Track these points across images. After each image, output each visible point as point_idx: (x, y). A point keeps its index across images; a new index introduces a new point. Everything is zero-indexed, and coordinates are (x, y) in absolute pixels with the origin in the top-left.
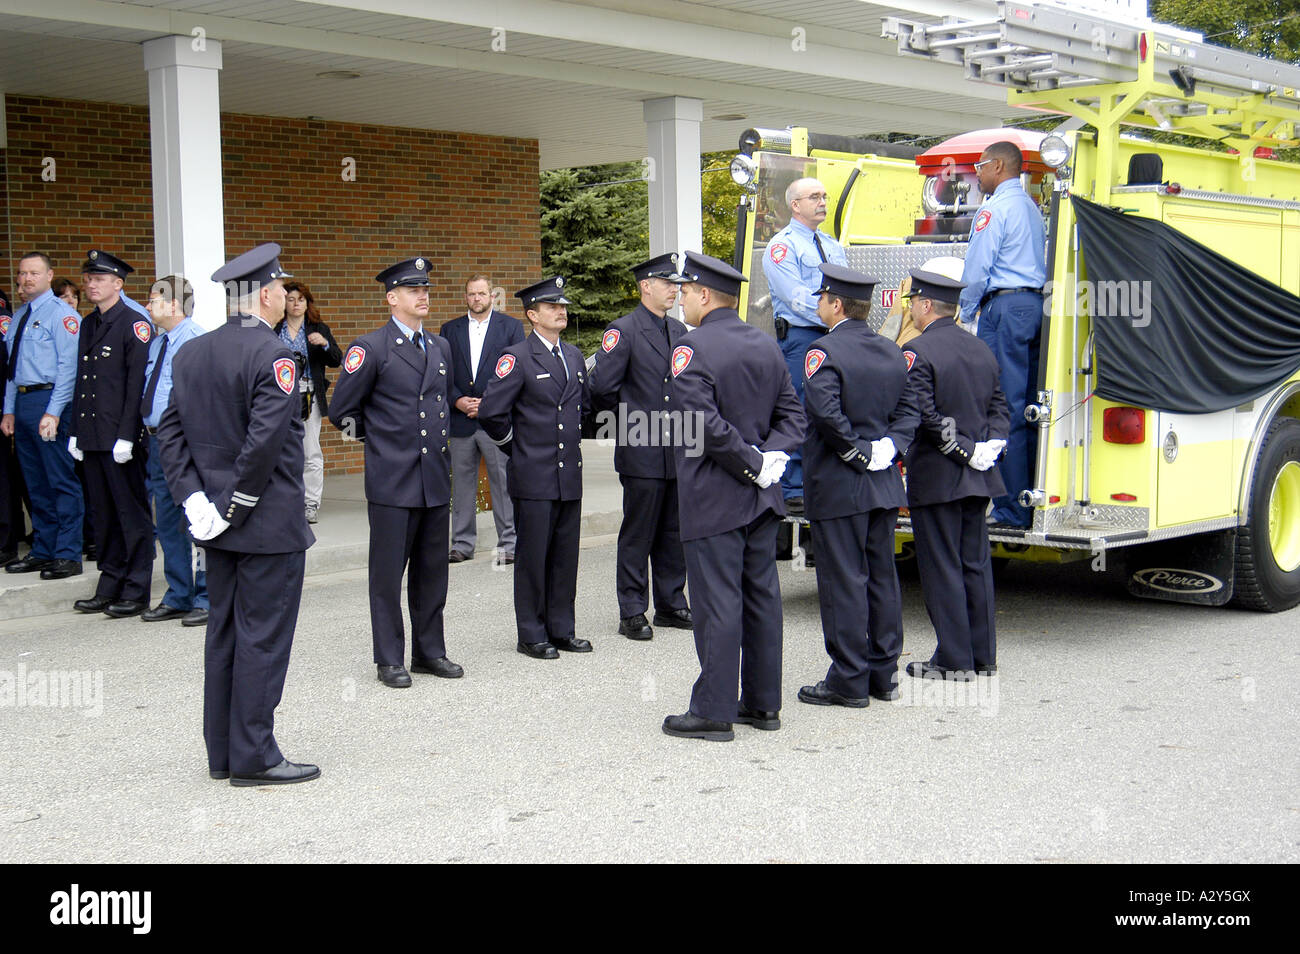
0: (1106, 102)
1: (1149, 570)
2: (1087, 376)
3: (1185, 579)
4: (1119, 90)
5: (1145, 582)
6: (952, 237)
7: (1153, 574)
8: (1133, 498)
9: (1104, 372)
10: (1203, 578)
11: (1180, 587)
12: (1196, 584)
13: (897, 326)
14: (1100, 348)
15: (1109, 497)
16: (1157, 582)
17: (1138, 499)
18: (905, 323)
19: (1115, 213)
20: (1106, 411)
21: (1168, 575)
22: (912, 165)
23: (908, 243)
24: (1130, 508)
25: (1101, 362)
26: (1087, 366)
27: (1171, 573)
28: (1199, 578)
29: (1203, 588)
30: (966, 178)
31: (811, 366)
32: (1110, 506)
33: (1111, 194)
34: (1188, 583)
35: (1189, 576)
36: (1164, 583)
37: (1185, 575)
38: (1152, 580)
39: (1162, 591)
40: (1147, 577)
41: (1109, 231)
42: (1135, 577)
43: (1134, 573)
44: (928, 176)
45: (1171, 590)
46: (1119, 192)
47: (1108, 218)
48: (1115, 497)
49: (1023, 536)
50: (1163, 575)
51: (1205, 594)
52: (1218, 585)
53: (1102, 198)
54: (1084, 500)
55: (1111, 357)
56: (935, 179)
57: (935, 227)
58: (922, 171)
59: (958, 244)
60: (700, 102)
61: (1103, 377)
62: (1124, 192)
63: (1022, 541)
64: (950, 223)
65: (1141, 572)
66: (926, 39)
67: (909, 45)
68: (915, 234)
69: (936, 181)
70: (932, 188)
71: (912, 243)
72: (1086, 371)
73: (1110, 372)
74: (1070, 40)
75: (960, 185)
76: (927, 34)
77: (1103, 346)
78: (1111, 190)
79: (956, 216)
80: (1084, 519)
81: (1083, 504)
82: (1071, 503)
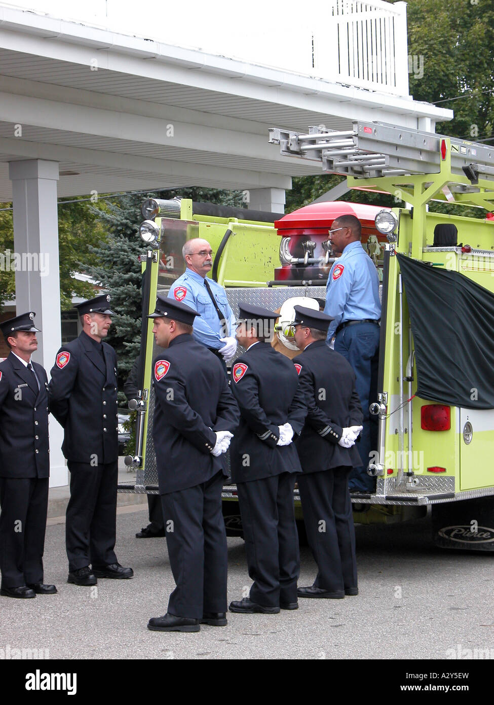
0: (418, 189)
1: (450, 528)
2: (410, 383)
4: (427, 179)
5: (447, 537)
6: (304, 282)
7: (452, 530)
8: (443, 470)
9: (422, 379)
10: (489, 531)
11: (472, 539)
12: (484, 535)
14: (419, 362)
15: (425, 470)
16: (456, 537)
17: (447, 470)
19: (427, 266)
20: (423, 408)
21: (464, 530)
22: (271, 226)
23: (270, 286)
24: (441, 477)
25: (420, 372)
26: (410, 375)
28: (486, 531)
29: (490, 538)
30: (312, 238)
31: (237, 375)
32: (427, 477)
33: (423, 252)
34: (479, 535)
36: (461, 536)
38: (452, 534)
39: (459, 543)
40: (448, 533)
41: (423, 279)
42: (440, 534)
43: (439, 529)
44: (284, 237)
45: (466, 541)
46: (428, 251)
47: (422, 269)
48: (431, 470)
49: (369, 498)
50: (459, 531)
53: (417, 255)
54: (410, 471)
55: (426, 368)
56: (289, 238)
57: (290, 274)
58: (279, 233)
59: (309, 287)
60: (57, 164)
61: (421, 383)
62: (432, 251)
63: (369, 501)
64: (302, 272)
65: (444, 530)
66: (299, 143)
67: (288, 148)
68: (275, 279)
69: (290, 240)
70: (287, 245)
71: (273, 286)
72: (409, 379)
73: (426, 380)
74: (397, 146)
75: (308, 243)
76: (299, 140)
77: (420, 361)
78: (423, 250)
79: (306, 267)
80: (410, 486)
81: (409, 474)
82: (401, 474)
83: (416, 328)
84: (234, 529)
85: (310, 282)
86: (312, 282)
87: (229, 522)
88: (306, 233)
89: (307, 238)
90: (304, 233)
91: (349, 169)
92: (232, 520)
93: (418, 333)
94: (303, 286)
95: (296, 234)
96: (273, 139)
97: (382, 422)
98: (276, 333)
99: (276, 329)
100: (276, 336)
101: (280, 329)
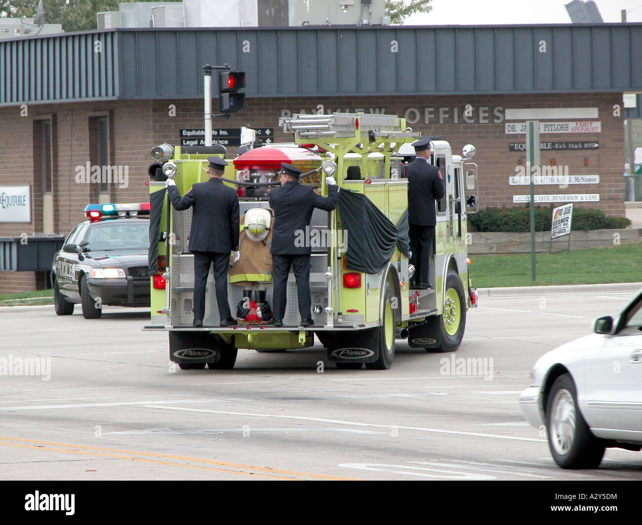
1: (339, 350)
2: (340, 260)
3: (357, 352)
4: (347, 141)
5: (337, 356)
7: (341, 351)
8: (356, 311)
10: (365, 351)
11: (354, 356)
12: (362, 354)
15: (346, 311)
16: (343, 355)
17: (358, 312)
18: (242, 239)
20: (344, 275)
21: (348, 351)
24: (355, 315)
26: (340, 256)
27: (350, 350)
28: (363, 351)
29: (365, 355)
32: (347, 315)
33: (343, 183)
34: (358, 354)
35: (359, 351)
36: (346, 355)
37: (357, 350)
38: (341, 354)
39: (345, 359)
40: (338, 353)
41: (347, 200)
42: (333, 354)
43: (332, 351)
44: (238, 170)
45: (350, 358)
48: (349, 311)
50: (346, 351)
51: (366, 358)
52: (372, 353)
53: (341, 185)
54: (340, 312)
56: (243, 171)
57: (244, 194)
58: (236, 167)
59: (261, 202)
61: (346, 260)
63: (323, 329)
64: (253, 192)
65: (335, 351)
66: (291, 125)
67: (288, 128)
70: (241, 175)
72: (339, 258)
75: (256, 174)
76: (291, 123)
79: (255, 189)
80: (340, 320)
81: (340, 314)
82: (336, 313)
84: (188, 358)
85: (260, 199)
87: (184, 354)
88: (255, 168)
89: (255, 171)
90: (253, 168)
92: (186, 352)
94: (255, 201)
95: (248, 168)
96: (281, 124)
97: (330, 283)
98: (244, 231)
99: (244, 228)
100: (244, 232)
101: (247, 228)
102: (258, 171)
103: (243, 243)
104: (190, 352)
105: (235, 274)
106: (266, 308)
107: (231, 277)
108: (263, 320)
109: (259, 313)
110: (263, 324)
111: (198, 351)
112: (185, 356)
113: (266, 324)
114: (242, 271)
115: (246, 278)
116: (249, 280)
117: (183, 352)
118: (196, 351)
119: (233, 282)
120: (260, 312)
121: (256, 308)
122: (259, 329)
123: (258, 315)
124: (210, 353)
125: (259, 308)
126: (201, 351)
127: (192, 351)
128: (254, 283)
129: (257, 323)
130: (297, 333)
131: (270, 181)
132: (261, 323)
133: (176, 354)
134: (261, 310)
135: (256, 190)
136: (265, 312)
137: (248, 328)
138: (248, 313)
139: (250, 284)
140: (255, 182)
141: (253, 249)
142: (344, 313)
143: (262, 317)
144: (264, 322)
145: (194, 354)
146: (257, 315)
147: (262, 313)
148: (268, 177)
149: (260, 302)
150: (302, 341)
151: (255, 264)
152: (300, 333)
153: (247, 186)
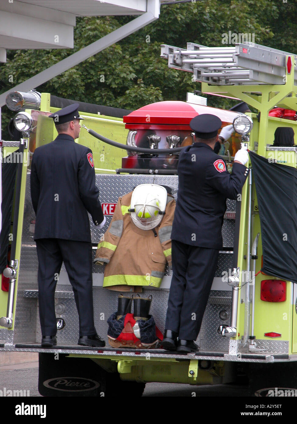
0: (265, 96)
2: (254, 260)
4: (274, 90)
6: (151, 171)
8: (278, 335)
9: (267, 258)
13: (121, 227)
14: (264, 243)
15: (263, 335)
17: (282, 336)
18: (125, 226)
20: (262, 282)
22: (120, 121)
23: (118, 173)
24: (276, 342)
25: (265, 252)
26: (255, 254)
30: (157, 133)
32: (263, 341)
33: (267, 150)
41: (269, 173)
44: (131, 130)
46: (270, 150)
47: (268, 165)
48: (267, 335)
49: (223, 356)
53: (261, 152)
54: (253, 335)
55: (270, 249)
56: (135, 132)
57: (137, 164)
58: (127, 127)
59: (157, 176)
61: (266, 261)
63: (222, 359)
64: (147, 161)
66: (181, 57)
67: (174, 61)
68: (123, 167)
69: (136, 133)
70: (133, 138)
71: (120, 173)
72: (253, 258)
73: (270, 259)
74: (259, 63)
75: (153, 137)
76: (182, 55)
77: (266, 243)
78: (267, 148)
79: (151, 157)
80: (252, 347)
81: (252, 338)
82: (246, 337)
83: (263, 215)
84: (62, 390)
85: (156, 171)
86: (158, 171)
87: (57, 384)
88: (152, 128)
89: (153, 132)
90: (151, 128)
91: (210, 78)
92: (60, 381)
93: (264, 218)
94: (149, 174)
95: (143, 128)
96: (164, 54)
97: (235, 293)
98: (127, 214)
99: (129, 210)
100: (128, 217)
101: (133, 211)
102: (157, 134)
103: (126, 231)
104: (66, 381)
105: (110, 275)
106: (147, 324)
107: (105, 278)
108: (143, 342)
109: (137, 332)
110: (143, 347)
111: (76, 381)
112: (58, 386)
113: (147, 348)
114: (120, 271)
115: (125, 281)
116: (129, 284)
117: (56, 381)
118: (73, 380)
119: (106, 286)
120: (138, 330)
121: (133, 325)
122: (132, 354)
123: (135, 334)
124: (92, 385)
125: (137, 324)
126: (80, 381)
127: (68, 380)
128: (137, 288)
129: (133, 346)
130: (188, 361)
131: (172, 147)
132: (140, 345)
133: (46, 384)
134: (140, 327)
135: (152, 159)
136: (145, 331)
137: (119, 352)
138: (121, 330)
139: (131, 290)
140: (152, 147)
141: (138, 241)
142: (260, 336)
143: (142, 337)
144: (143, 344)
145: (70, 385)
146: (133, 334)
147: (141, 331)
148: (169, 141)
149: (141, 316)
150: (193, 374)
151: (139, 262)
152: (191, 362)
153: (141, 154)
